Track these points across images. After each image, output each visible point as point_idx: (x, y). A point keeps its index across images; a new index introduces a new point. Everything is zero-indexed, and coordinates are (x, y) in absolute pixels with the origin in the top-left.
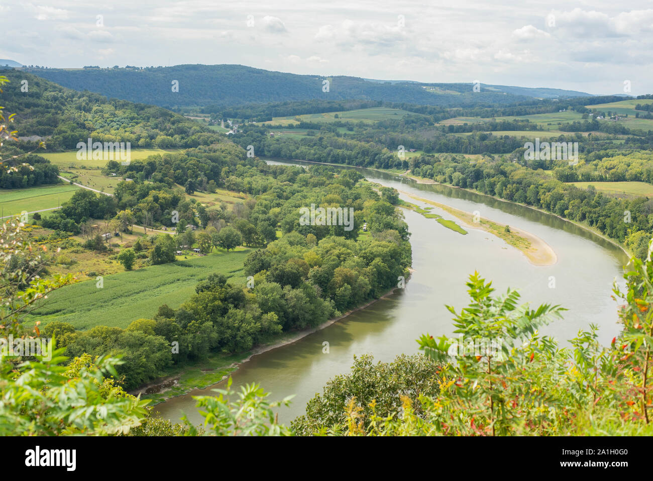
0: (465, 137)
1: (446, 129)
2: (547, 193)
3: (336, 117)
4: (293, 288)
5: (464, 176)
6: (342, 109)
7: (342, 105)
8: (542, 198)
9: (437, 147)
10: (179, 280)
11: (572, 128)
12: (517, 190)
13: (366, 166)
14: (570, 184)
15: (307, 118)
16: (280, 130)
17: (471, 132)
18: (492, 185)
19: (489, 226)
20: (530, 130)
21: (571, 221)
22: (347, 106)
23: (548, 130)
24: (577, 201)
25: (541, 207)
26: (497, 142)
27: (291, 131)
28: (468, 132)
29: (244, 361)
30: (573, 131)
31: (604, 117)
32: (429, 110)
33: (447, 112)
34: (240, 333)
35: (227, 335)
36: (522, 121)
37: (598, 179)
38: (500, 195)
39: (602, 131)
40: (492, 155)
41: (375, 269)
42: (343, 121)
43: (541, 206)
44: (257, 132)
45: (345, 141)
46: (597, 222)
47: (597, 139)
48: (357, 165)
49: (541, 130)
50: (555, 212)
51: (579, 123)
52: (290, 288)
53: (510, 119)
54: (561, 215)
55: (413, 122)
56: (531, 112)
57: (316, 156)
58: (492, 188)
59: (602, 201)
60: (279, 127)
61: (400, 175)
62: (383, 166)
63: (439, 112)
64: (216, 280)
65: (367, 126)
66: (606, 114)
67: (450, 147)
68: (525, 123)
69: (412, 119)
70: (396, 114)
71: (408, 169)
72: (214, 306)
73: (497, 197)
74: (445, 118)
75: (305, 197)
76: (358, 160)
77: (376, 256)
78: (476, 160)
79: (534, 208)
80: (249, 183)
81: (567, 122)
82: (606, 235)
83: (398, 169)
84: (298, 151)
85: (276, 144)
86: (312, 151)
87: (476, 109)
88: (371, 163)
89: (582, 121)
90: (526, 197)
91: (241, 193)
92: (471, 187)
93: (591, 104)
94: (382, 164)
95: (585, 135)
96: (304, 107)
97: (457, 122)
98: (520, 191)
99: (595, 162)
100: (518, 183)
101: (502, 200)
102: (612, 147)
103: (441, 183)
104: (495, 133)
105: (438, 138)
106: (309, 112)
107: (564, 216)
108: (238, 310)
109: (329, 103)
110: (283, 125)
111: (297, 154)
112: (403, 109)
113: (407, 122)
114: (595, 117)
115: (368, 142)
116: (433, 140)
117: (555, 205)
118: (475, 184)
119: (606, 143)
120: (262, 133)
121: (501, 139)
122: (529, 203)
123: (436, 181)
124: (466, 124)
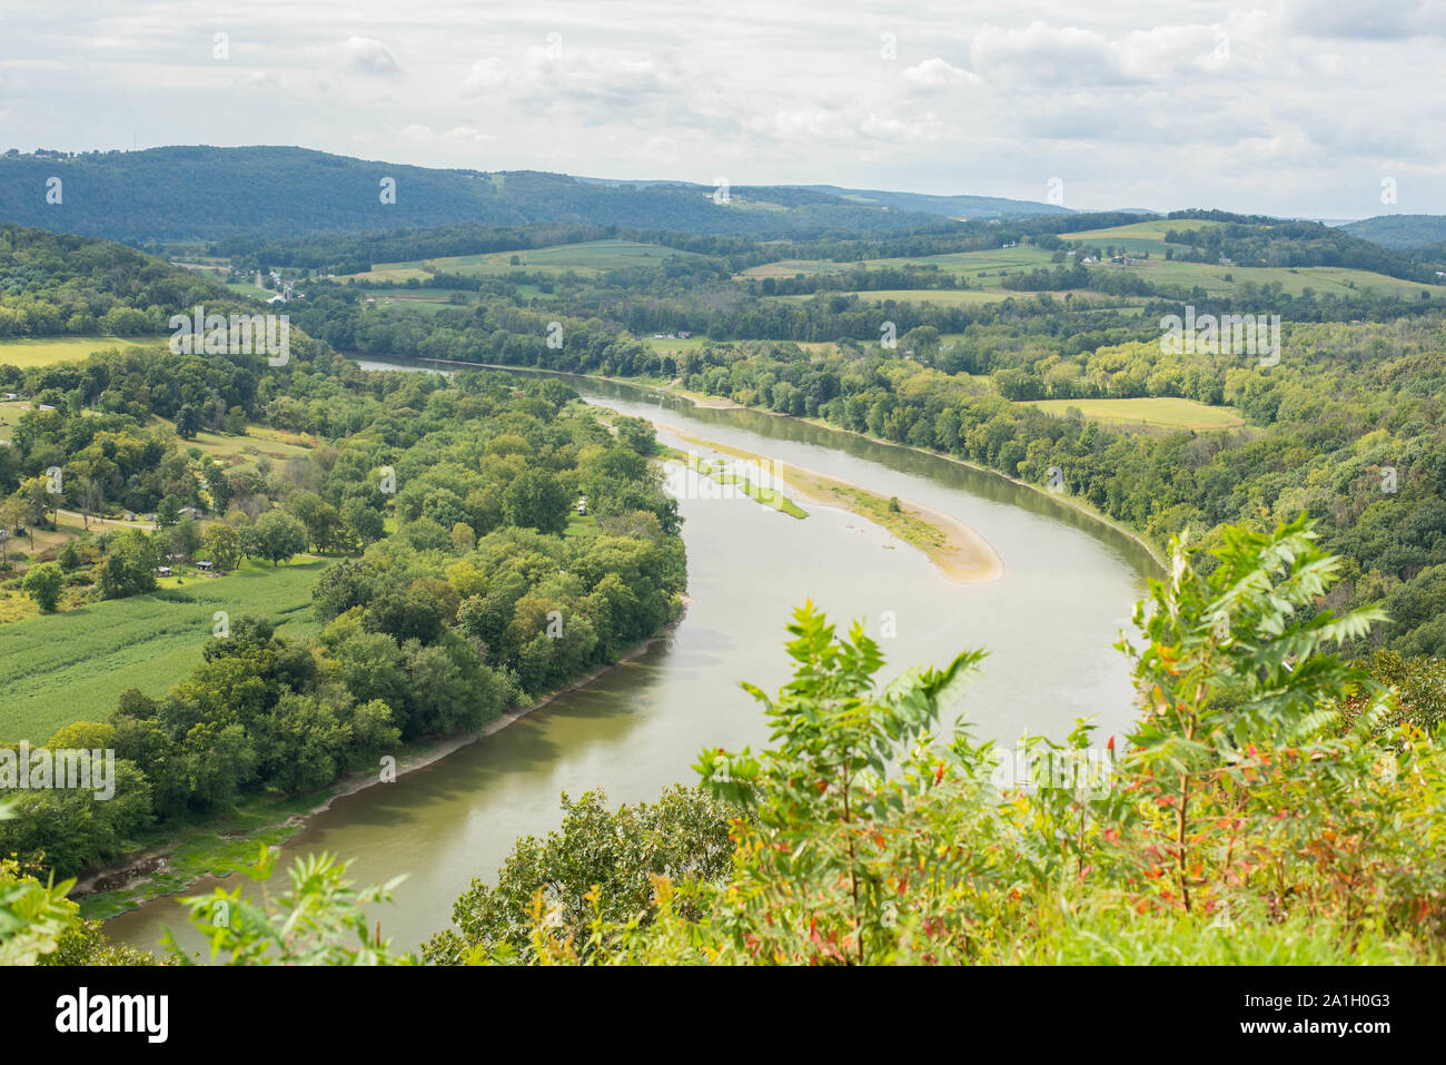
0: (799, 305)
1: (759, 288)
2: (979, 425)
3: (515, 261)
4: (424, 644)
5: (799, 390)
6: (527, 245)
7: (527, 235)
8: (968, 435)
9: (739, 327)
10: (164, 632)
11: (1031, 284)
12: (914, 420)
13: (583, 370)
14: (1028, 404)
15: (448, 266)
16: (388, 292)
17: (812, 292)
18: (860, 410)
19: (854, 499)
20: (940, 288)
21: (1032, 486)
22: (538, 237)
23: (980, 288)
24: (1043, 443)
25: (967, 456)
26: (869, 314)
27: (414, 294)
28: (806, 293)
29: (316, 811)
30: (1031, 288)
31: (1099, 258)
32: (718, 245)
33: (760, 249)
34: (307, 749)
35: (277, 754)
36: (924, 268)
37: (1089, 392)
38: (878, 431)
39: (1095, 288)
40: (860, 343)
41: (605, 599)
42: (530, 271)
43: (967, 453)
44: (337, 298)
45: (534, 315)
46: (1087, 486)
47: (1084, 307)
48: (561, 368)
49: (965, 287)
50: (996, 467)
51: (1045, 271)
52: (416, 646)
53: (898, 264)
54: (1010, 473)
55: (684, 272)
56: (942, 247)
57: (470, 350)
58: (859, 415)
59: (1097, 441)
60: (387, 286)
61: (658, 389)
62: (619, 369)
63: (742, 250)
64: (250, 631)
65: (584, 281)
66: (1104, 252)
67: (766, 328)
68: (929, 273)
69: (682, 264)
70: (646, 255)
71: (674, 377)
72: (246, 690)
73: (870, 436)
74: (754, 263)
75: (447, 441)
76: (565, 358)
77: (608, 570)
78: (825, 354)
79: (951, 458)
80: (321, 412)
81: (1019, 269)
82: (1108, 515)
83: (654, 375)
84: (430, 339)
85: (381, 323)
86: (462, 339)
87: (823, 243)
88: (593, 364)
89: (1052, 268)
90: (934, 435)
91: (303, 433)
92: (815, 415)
93: (1070, 231)
94: (617, 366)
95: (1059, 297)
96: (442, 240)
97: (782, 271)
98: (922, 422)
99: (1080, 357)
100: (915, 404)
101: (883, 441)
102: (1118, 322)
103: (749, 405)
104: (863, 296)
105: (740, 307)
106: (454, 252)
107: (1017, 475)
108: (301, 697)
109: (497, 231)
110: (395, 282)
111: (427, 346)
112: (664, 244)
113: (672, 273)
114: (1079, 258)
115: (586, 317)
116: (728, 311)
117: (996, 451)
118: (822, 407)
119: (1104, 315)
120: (350, 299)
121: (879, 307)
122: (941, 448)
123: (738, 401)
124: (800, 277)
